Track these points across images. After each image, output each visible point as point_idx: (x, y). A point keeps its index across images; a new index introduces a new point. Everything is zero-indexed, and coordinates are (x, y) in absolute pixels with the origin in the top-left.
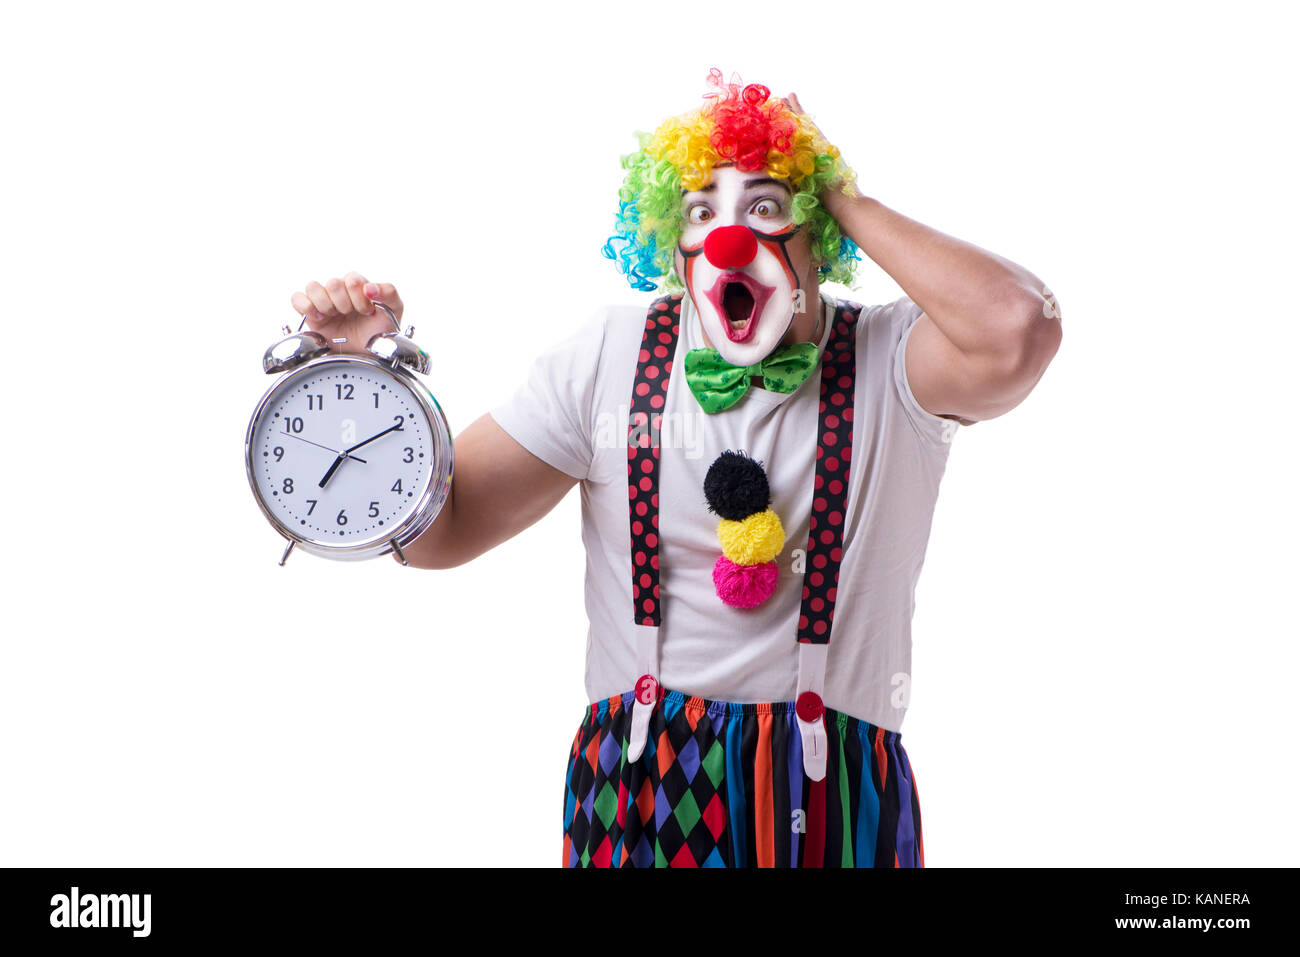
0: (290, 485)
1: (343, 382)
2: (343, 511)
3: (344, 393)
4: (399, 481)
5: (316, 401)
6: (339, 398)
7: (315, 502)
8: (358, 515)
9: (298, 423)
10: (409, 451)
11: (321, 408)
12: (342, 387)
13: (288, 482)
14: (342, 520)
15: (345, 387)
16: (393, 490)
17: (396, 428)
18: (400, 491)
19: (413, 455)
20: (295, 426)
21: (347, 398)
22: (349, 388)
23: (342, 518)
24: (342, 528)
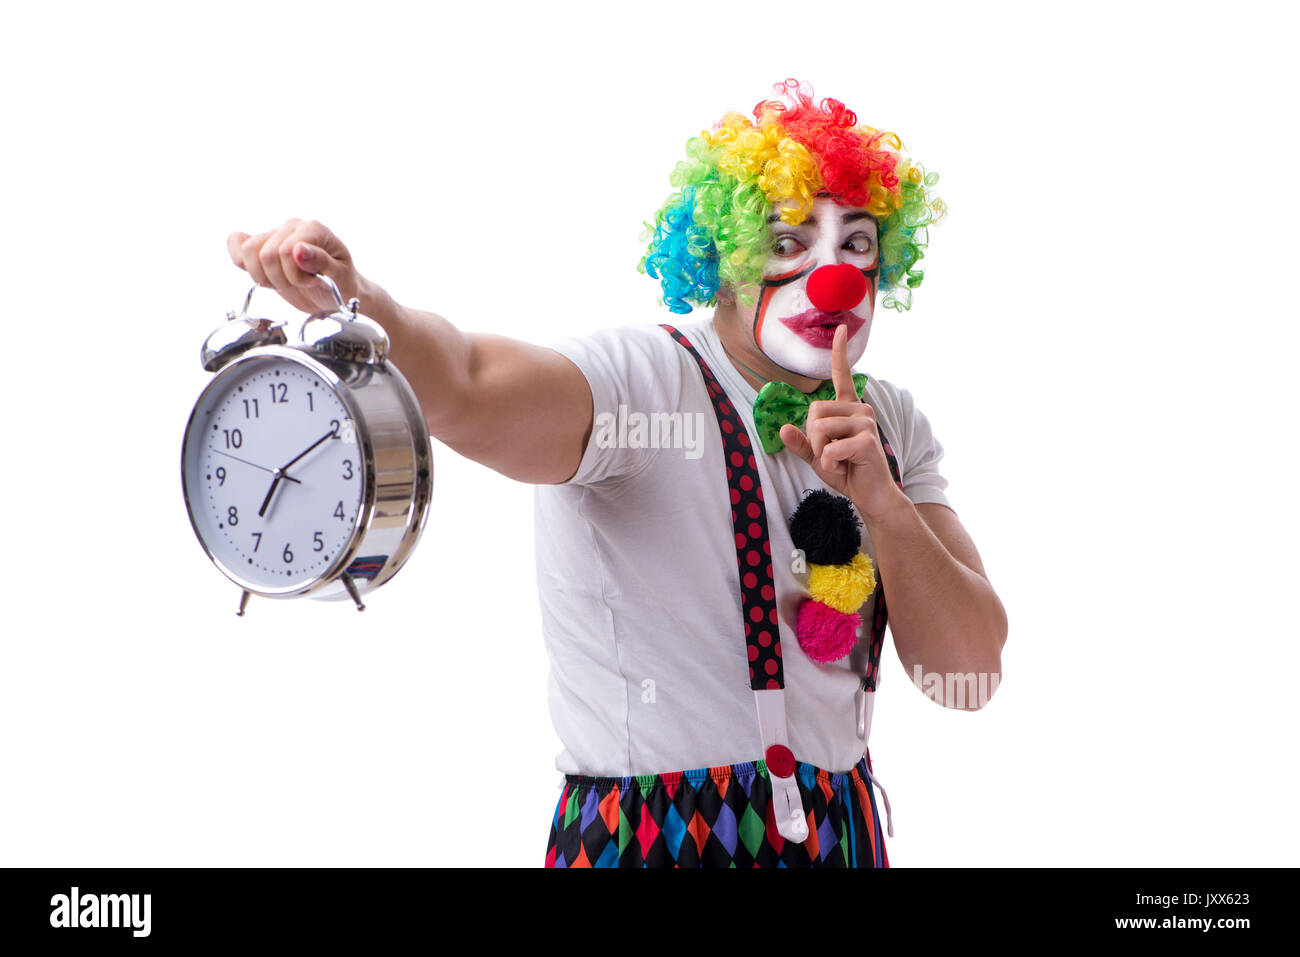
0: (234, 515)
1: (277, 381)
2: (288, 545)
3: (279, 393)
4: (341, 504)
5: (252, 405)
6: (274, 401)
7: (260, 535)
8: (303, 549)
9: (236, 434)
10: (347, 465)
11: (257, 415)
12: (276, 388)
13: (233, 511)
14: (288, 557)
15: (279, 387)
16: (336, 515)
17: (333, 434)
18: (342, 516)
19: (353, 469)
20: (235, 439)
21: (282, 400)
22: (283, 388)
23: (288, 555)
24: (288, 567)
